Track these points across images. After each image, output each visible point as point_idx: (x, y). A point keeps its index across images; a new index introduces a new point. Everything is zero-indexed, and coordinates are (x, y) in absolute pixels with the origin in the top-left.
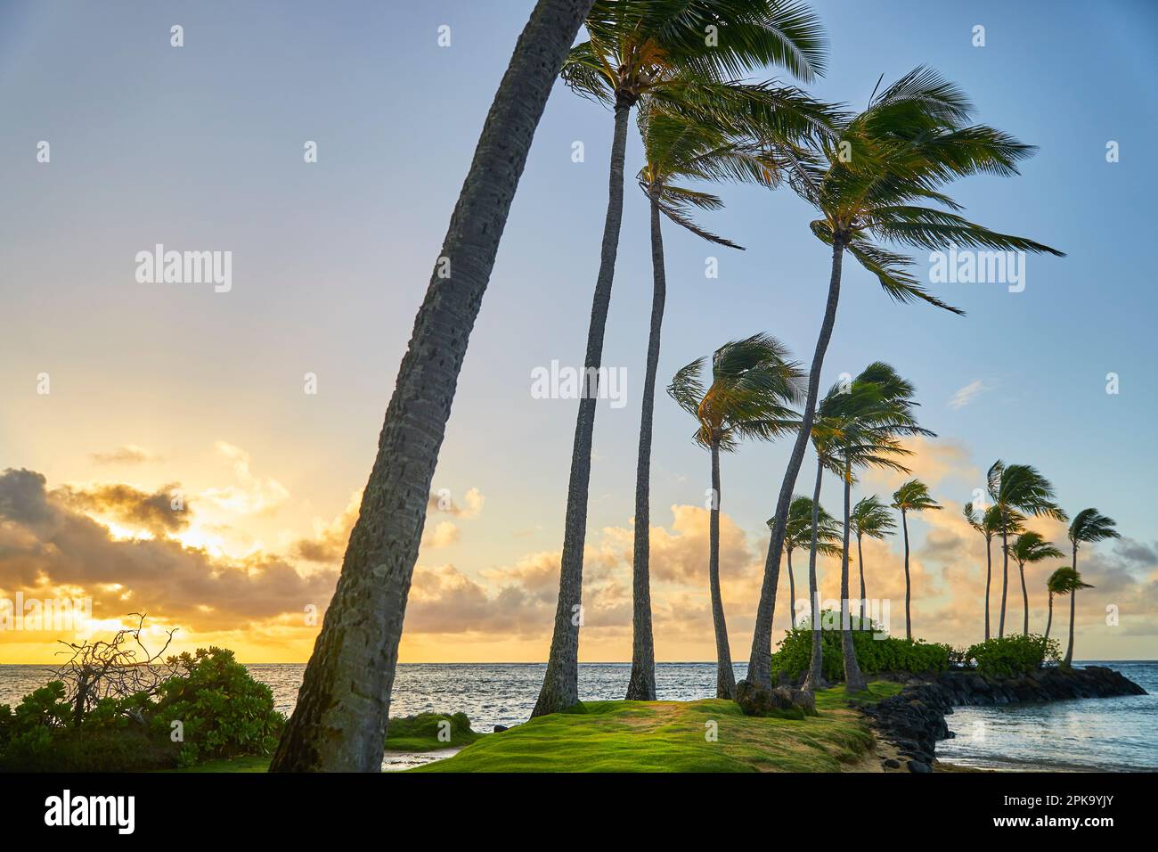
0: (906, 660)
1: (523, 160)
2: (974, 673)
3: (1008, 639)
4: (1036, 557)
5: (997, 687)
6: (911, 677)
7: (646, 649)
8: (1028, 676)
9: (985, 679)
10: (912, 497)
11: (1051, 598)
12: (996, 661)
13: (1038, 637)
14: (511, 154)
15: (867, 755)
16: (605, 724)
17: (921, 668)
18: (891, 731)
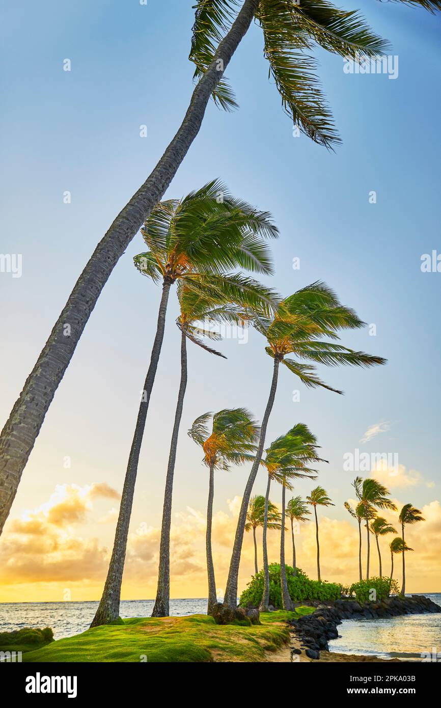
0: (318, 594)
1: (94, 303)
2: (354, 600)
3: (371, 580)
4: (384, 532)
5: (366, 608)
6: (320, 604)
7: (165, 585)
8: (383, 602)
9: (359, 603)
10: (319, 497)
11: (392, 556)
12: (366, 593)
13: (387, 578)
14: (88, 299)
15: (284, 646)
16: (132, 631)
17: (325, 598)
18: (302, 634)
